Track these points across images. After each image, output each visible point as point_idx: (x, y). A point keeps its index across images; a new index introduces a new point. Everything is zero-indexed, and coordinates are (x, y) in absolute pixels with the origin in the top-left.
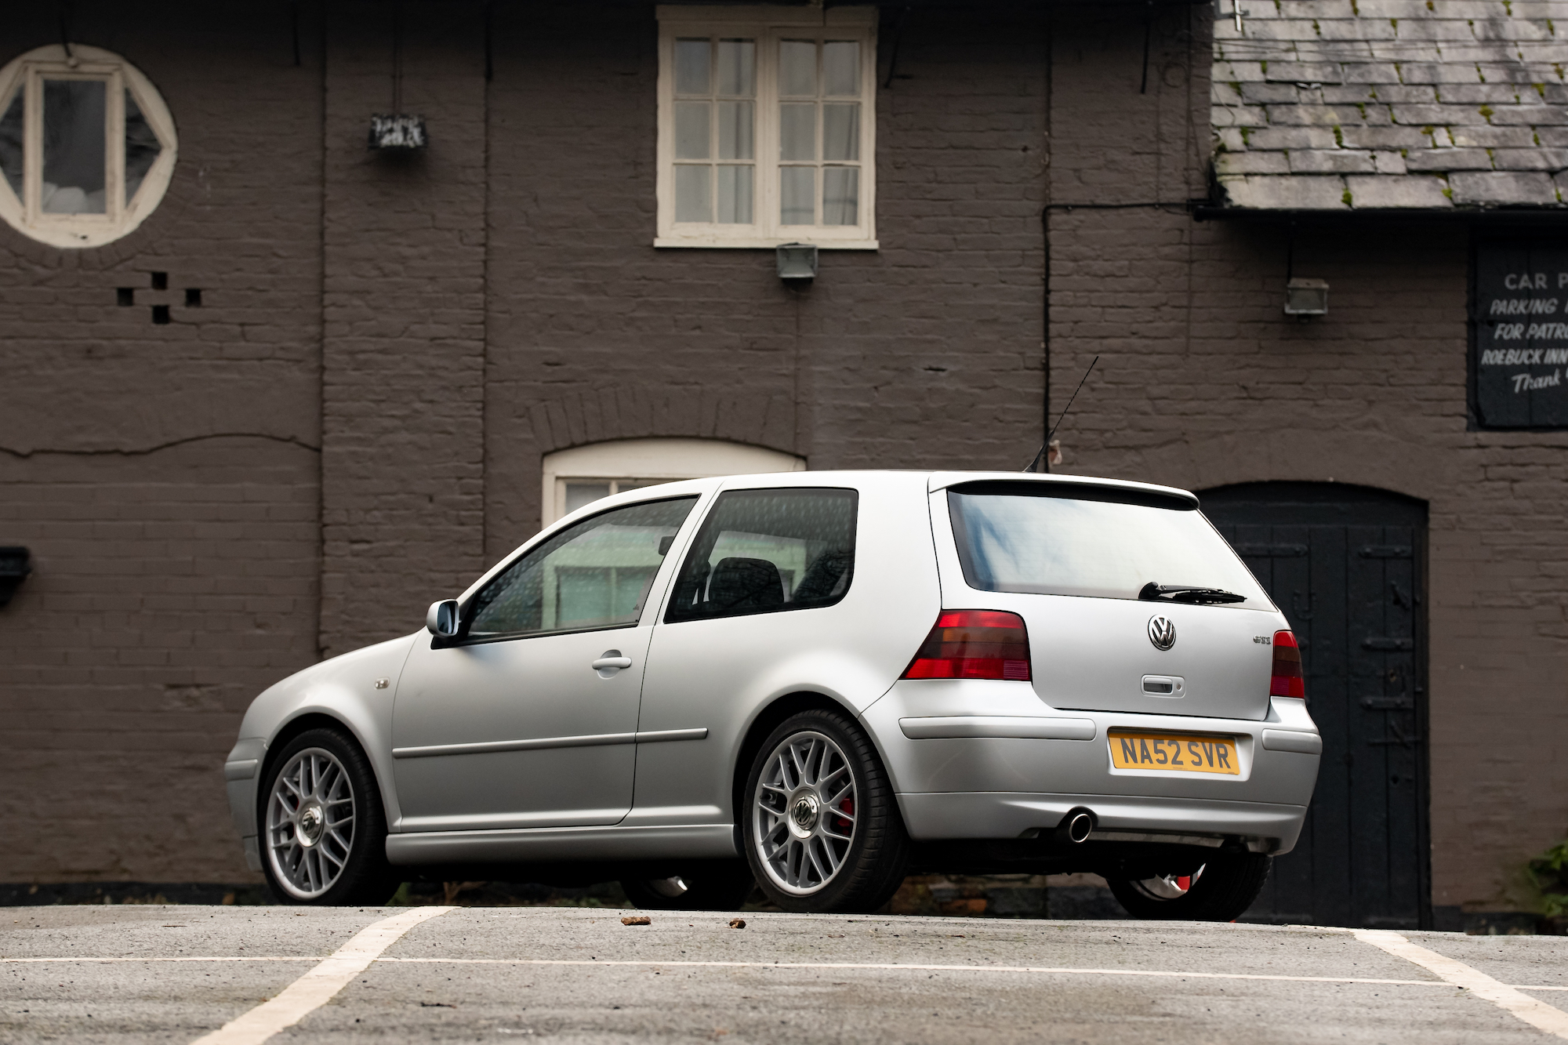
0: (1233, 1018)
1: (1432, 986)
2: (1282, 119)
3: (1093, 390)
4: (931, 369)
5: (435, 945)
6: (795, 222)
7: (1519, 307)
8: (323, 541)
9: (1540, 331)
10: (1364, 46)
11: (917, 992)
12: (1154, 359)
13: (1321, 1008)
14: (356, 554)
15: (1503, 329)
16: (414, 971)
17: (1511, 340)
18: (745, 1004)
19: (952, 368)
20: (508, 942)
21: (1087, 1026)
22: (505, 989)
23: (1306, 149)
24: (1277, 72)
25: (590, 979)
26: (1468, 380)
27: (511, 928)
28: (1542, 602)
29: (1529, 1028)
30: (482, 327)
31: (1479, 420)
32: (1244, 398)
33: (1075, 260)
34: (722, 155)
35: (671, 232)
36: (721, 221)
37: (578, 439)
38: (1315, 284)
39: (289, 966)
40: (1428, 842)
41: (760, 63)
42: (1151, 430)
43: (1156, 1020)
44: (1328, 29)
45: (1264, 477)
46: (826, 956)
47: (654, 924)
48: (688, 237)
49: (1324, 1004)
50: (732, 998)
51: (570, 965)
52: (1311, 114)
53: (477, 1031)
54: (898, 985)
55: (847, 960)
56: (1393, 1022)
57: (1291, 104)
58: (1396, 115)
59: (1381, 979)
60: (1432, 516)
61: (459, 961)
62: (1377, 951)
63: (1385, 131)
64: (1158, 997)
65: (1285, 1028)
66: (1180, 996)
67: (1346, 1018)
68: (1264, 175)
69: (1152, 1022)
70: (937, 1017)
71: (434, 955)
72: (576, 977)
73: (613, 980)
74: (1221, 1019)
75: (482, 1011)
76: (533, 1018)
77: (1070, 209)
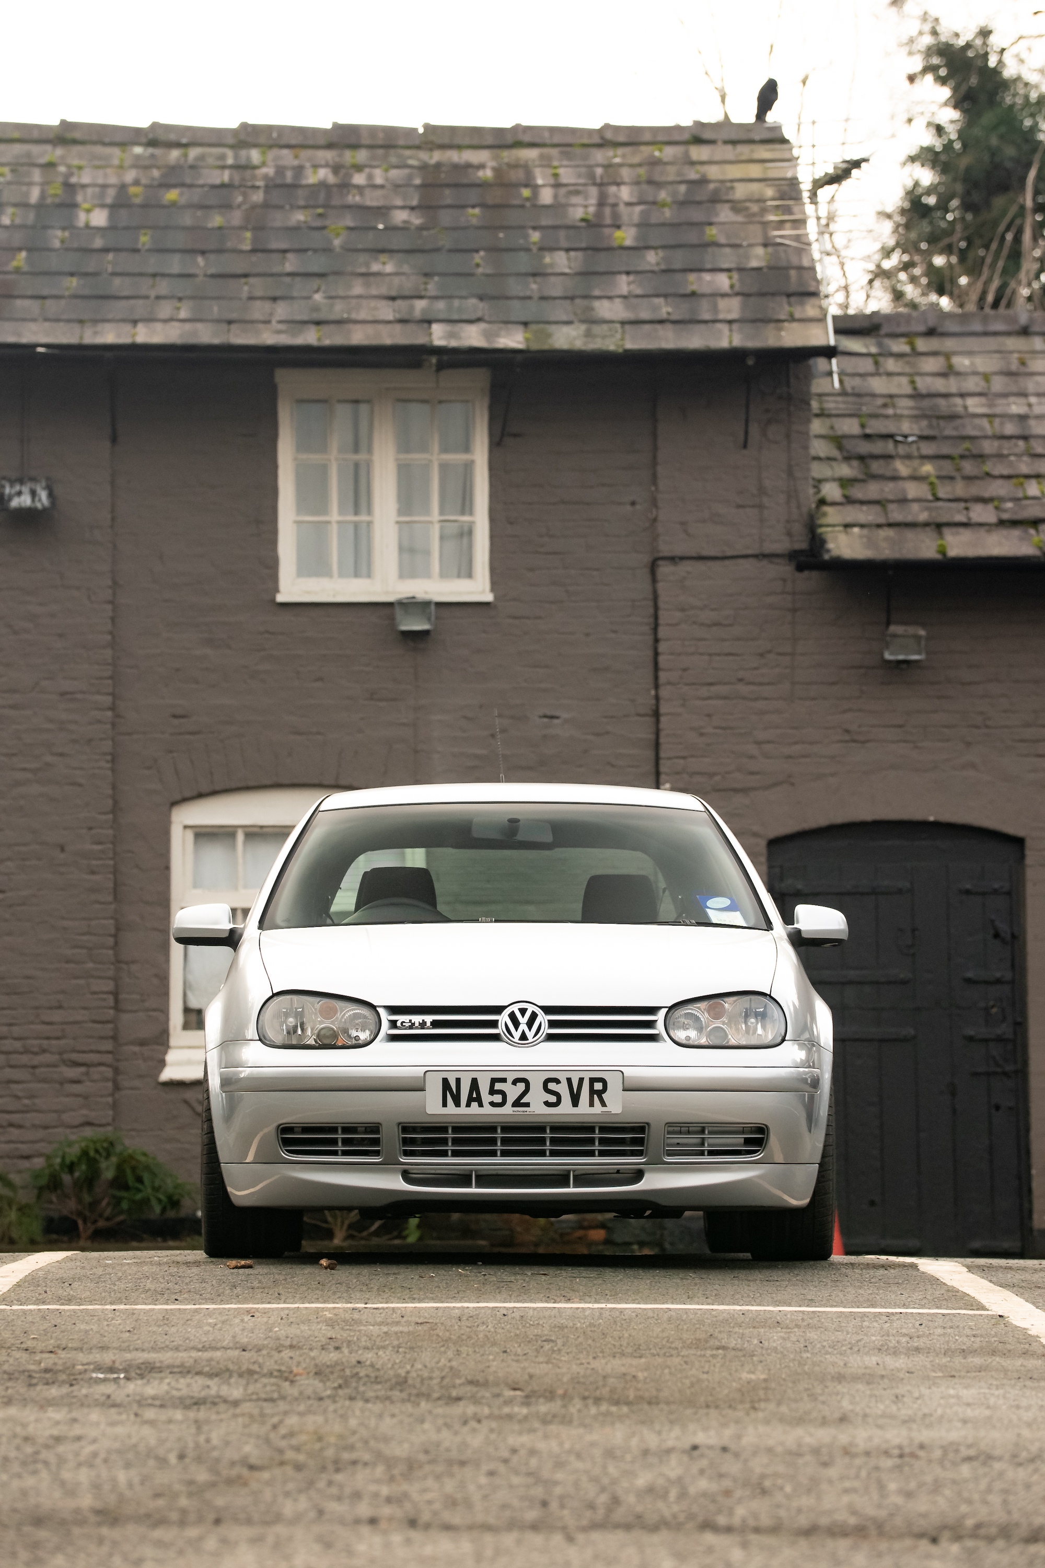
0: (782, 1350)
1: (975, 1315)
2: (881, 472)
3: (702, 734)
4: (545, 716)
5: (46, 1292)
6: (413, 576)
10: (958, 401)
11: (492, 1330)
12: (760, 705)
13: (866, 1338)
16: (23, 1318)
18: (329, 1344)
19: (565, 715)
20: (116, 1288)
21: (643, 1360)
22: (106, 1334)
23: (903, 501)
24: (875, 427)
25: (189, 1322)
27: (120, 1274)
30: (110, 681)
32: (846, 742)
33: (683, 610)
34: (341, 512)
35: (292, 587)
36: (341, 575)
37: (205, 789)
38: (911, 630)
40: (1029, 1168)
41: (376, 424)
42: (757, 773)
43: (709, 1352)
44: (923, 384)
45: (868, 817)
46: (415, 1296)
47: (256, 1267)
48: (308, 593)
49: (869, 1334)
50: (317, 1339)
51: (171, 1310)
52: (907, 466)
53: (72, 1377)
54: (476, 1324)
55: (433, 1300)
56: (928, 1351)
57: (888, 457)
58: (988, 467)
59: (929, 1309)
60: (1028, 852)
61: (67, 1307)
62: (934, 1281)
63: (978, 482)
64: (717, 1331)
65: (826, 1359)
66: (737, 1329)
67: (886, 1347)
68: (862, 526)
69: (704, 1355)
70: (505, 1354)
71: (44, 1303)
72: (175, 1321)
73: (209, 1324)
74: (769, 1351)
75: (81, 1357)
76: (127, 1363)
77: (677, 560)
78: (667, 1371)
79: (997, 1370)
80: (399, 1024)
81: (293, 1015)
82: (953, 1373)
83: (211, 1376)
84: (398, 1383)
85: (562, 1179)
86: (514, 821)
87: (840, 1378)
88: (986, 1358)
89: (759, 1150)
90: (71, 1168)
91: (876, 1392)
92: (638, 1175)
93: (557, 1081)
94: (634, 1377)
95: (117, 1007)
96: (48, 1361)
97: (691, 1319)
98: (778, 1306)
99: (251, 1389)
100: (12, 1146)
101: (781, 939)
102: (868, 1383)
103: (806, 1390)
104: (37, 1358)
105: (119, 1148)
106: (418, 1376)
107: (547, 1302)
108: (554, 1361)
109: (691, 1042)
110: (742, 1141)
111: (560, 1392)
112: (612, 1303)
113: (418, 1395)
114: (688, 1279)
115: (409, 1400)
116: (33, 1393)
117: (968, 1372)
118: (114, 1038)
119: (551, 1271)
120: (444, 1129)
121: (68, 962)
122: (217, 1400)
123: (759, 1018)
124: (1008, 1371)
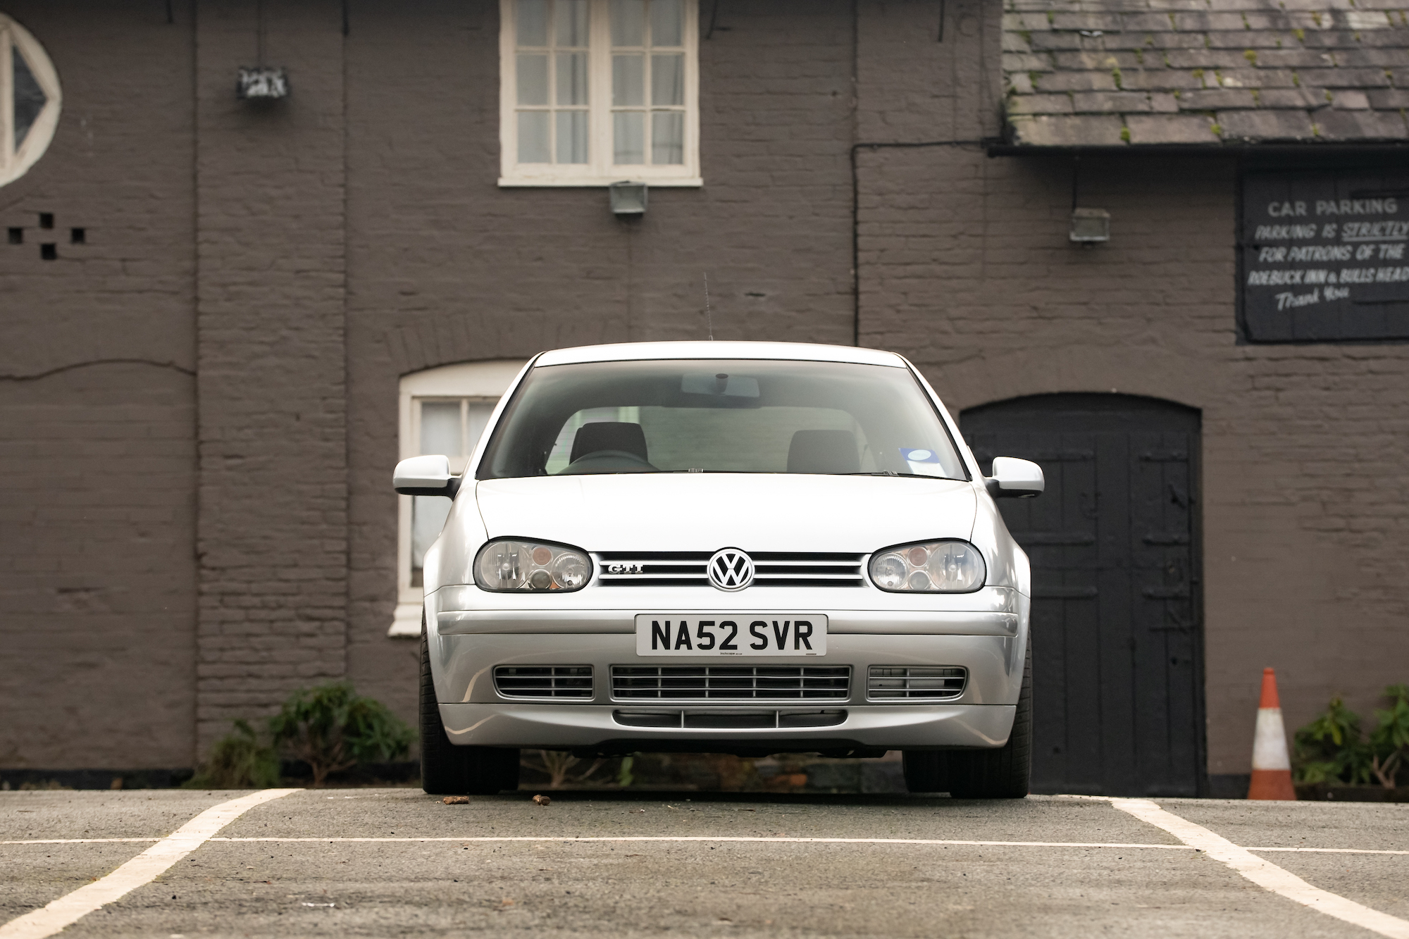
0: (986, 882)
1: (1172, 849)
2: (1068, 64)
3: (898, 311)
4: (752, 294)
5: (266, 825)
6: (627, 162)
7: (1281, 232)
8: (199, 457)
9: (1301, 254)
11: (701, 862)
12: (953, 283)
13: (1067, 870)
14: (230, 468)
15: (1267, 253)
16: (241, 850)
17: (1275, 262)
18: (540, 875)
19: (769, 293)
20: (335, 822)
21: (849, 892)
22: (321, 866)
23: (1089, 91)
24: (1063, 22)
25: (403, 854)
26: (1237, 299)
27: (339, 809)
28: (1305, 499)
29: (1253, 887)
30: (342, 260)
31: (1247, 335)
32: (1034, 318)
33: (880, 194)
34: (560, 101)
35: (514, 172)
36: (560, 161)
37: (431, 362)
38: (1096, 213)
39: (127, 847)
40: (1204, 717)
41: (593, 18)
42: (951, 348)
43: (914, 884)
45: (1054, 389)
46: (625, 830)
47: (472, 803)
48: (529, 177)
49: (1071, 867)
50: (529, 871)
51: (387, 842)
52: (1093, 59)
53: (282, 906)
54: (684, 857)
55: (642, 834)
56: (1130, 883)
57: (1075, 50)
58: (1169, 59)
59: (1127, 843)
60: (1204, 422)
61: (285, 840)
62: (1129, 818)
63: (1160, 74)
64: (921, 863)
65: (1030, 891)
66: (940, 862)
67: (1088, 880)
68: (1050, 115)
69: (910, 887)
70: (713, 886)
71: (263, 835)
72: (390, 853)
73: (423, 856)
74: (973, 883)
75: (294, 887)
76: (339, 892)
77: (875, 147)
78: (873, 902)
79: (1201, 902)
80: (610, 569)
81: (508, 560)
82: (1158, 905)
83: (419, 905)
84: (606, 913)
85: (767, 719)
86: (722, 377)
87: (1046, 909)
88: (1188, 890)
89: (958, 692)
90: (306, 715)
91: (1084, 923)
92: (842, 716)
93: (764, 625)
94: (841, 907)
95: (349, 565)
96: (261, 890)
97: (895, 853)
98: (979, 840)
99: (459, 918)
100: (251, 695)
101: (980, 489)
102: (1075, 914)
103: (1014, 920)
104: (250, 888)
105: (351, 697)
106: (626, 905)
107: (754, 836)
108: (761, 892)
109: (893, 588)
110: (943, 682)
111: (769, 922)
112: (817, 837)
113: (626, 925)
114: (890, 815)
115: (617, 930)
116: (240, 922)
117: (1172, 904)
118: (347, 594)
119: (758, 807)
120: (654, 671)
121: (303, 523)
122: (424, 929)
123: (960, 564)
124: (1212, 902)
